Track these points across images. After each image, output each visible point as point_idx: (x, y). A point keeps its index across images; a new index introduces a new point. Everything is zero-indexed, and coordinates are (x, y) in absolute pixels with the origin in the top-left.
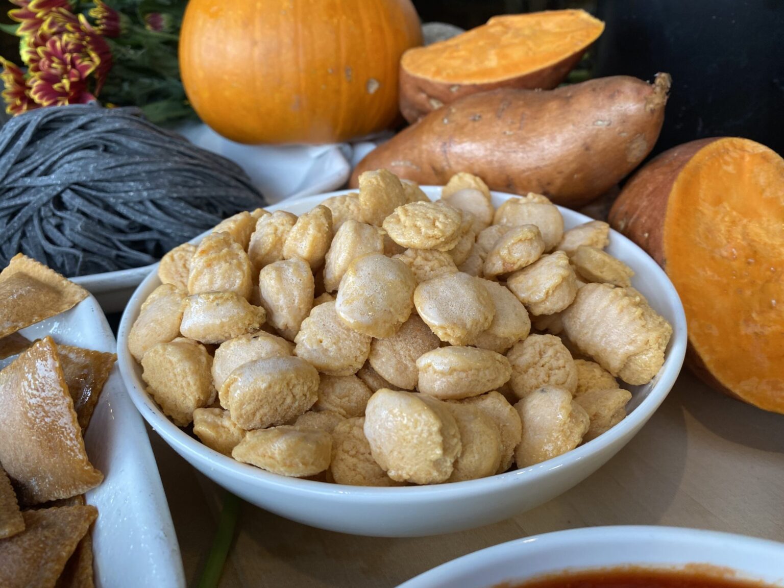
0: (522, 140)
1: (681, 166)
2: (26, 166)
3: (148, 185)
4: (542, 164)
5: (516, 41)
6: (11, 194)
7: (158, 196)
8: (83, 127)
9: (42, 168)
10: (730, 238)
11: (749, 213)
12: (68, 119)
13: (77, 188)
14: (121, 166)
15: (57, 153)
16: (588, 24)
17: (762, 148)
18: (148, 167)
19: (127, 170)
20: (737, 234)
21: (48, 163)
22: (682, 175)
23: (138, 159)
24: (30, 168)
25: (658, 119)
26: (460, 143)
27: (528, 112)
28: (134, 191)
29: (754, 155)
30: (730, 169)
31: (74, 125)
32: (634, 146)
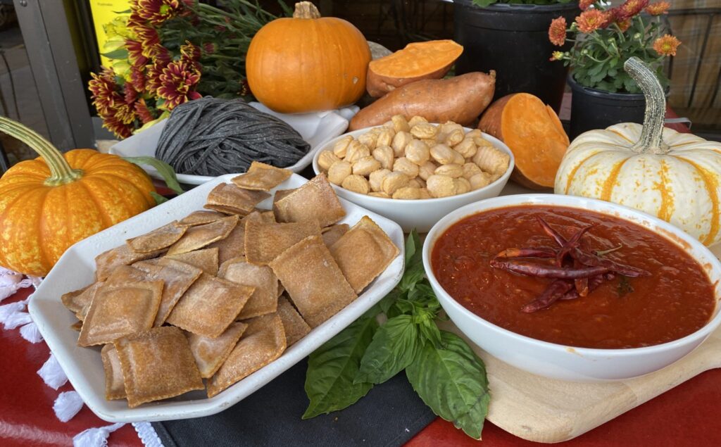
0: (440, 101)
1: (504, 105)
2: (200, 130)
3: (265, 135)
4: (449, 109)
5: (424, 56)
6: (193, 144)
7: (270, 139)
8: (223, 110)
9: (208, 130)
10: (525, 130)
11: (530, 120)
12: (215, 106)
13: (231, 138)
14: (251, 126)
15: (215, 123)
16: (456, 47)
17: (532, 96)
18: (263, 126)
19: (254, 128)
20: (527, 128)
21: (211, 128)
22: (505, 109)
23: (257, 123)
24: (201, 131)
25: (493, 88)
26: (412, 104)
27: (441, 89)
28: (259, 137)
29: (530, 99)
30: (522, 105)
31: (219, 109)
32: (485, 99)
